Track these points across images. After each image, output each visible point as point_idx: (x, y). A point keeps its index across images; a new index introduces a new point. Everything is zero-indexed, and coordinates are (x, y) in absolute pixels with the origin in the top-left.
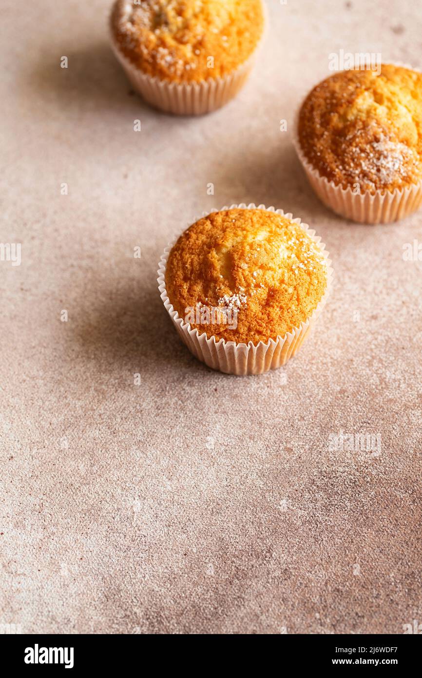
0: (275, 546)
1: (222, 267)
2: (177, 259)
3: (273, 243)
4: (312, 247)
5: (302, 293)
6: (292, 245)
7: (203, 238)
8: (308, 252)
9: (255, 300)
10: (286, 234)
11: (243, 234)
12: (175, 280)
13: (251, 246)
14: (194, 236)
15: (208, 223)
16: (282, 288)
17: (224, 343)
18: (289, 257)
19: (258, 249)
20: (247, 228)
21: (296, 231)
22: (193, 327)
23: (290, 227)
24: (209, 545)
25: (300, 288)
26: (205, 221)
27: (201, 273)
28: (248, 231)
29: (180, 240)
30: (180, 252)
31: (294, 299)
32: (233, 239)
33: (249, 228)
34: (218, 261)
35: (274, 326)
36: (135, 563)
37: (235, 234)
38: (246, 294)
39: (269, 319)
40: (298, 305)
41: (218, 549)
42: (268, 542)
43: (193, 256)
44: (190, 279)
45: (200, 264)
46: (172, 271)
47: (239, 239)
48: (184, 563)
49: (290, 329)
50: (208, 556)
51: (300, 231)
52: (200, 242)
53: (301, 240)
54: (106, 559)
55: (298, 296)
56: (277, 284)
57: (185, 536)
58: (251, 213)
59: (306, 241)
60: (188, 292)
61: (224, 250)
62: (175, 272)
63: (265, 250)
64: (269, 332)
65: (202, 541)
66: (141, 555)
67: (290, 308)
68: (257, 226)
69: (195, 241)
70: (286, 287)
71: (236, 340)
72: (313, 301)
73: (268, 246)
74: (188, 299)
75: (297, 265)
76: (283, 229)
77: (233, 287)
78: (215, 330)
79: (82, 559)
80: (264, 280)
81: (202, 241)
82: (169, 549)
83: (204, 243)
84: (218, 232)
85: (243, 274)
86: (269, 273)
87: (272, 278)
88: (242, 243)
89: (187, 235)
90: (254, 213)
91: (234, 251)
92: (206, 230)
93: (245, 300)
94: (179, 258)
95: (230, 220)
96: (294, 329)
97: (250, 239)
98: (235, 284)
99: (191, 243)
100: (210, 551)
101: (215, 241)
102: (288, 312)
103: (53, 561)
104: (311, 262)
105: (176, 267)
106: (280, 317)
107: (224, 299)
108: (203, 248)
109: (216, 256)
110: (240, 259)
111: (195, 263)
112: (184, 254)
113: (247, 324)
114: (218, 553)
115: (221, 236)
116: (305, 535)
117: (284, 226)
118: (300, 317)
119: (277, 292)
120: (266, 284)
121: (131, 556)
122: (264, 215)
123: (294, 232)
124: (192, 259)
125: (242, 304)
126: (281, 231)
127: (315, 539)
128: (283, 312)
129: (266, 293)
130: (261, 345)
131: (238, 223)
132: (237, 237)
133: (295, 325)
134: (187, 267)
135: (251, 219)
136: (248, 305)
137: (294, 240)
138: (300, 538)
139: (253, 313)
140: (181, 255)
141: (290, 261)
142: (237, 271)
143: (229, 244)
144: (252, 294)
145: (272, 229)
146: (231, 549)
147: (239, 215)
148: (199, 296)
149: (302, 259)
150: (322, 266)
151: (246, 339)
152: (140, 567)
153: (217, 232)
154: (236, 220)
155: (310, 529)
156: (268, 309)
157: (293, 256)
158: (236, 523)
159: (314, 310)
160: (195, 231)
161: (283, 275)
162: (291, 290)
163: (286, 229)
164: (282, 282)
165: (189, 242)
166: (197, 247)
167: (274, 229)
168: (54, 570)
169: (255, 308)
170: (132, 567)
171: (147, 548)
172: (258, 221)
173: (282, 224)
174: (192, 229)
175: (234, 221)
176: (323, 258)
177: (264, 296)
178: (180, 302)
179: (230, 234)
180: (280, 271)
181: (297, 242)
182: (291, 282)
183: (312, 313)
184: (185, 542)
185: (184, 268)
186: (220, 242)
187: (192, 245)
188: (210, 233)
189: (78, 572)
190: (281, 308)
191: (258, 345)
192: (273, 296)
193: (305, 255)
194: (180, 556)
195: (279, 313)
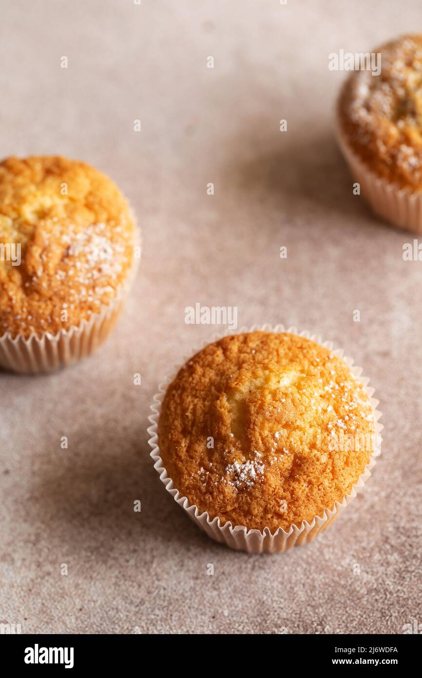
0: (329, 618)
1: (234, 421)
2: (175, 401)
3: (304, 391)
4: (356, 395)
5: (340, 463)
6: (330, 391)
7: (211, 374)
8: (350, 404)
9: (276, 470)
10: (322, 374)
11: (264, 374)
12: (171, 432)
13: (274, 394)
14: (199, 370)
15: (220, 352)
16: (312, 455)
17: (231, 528)
18: (325, 411)
19: (284, 400)
20: (270, 366)
21: (336, 370)
22: (191, 501)
23: (328, 365)
24: (246, 608)
25: (337, 456)
26: (215, 349)
27: (205, 427)
28: (271, 371)
29: (181, 374)
30: (179, 392)
31: (328, 471)
32: (251, 382)
33: (273, 366)
34: (229, 412)
35: (299, 508)
36: (149, 622)
37: (253, 373)
38: (263, 461)
39: (292, 498)
40: (332, 479)
41: (256, 614)
42: (321, 611)
43: (196, 401)
44: (190, 433)
45: (205, 413)
46: (168, 420)
47: (258, 382)
48: (210, 628)
49: (320, 512)
50: (242, 622)
51: (342, 370)
52: (207, 380)
53: (342, 385)
54: (112, 613)
55: (333, 467)
56: (307, 450)
57: (215, 593)
58: (277, 341)
59: (348, 385)
60: (187, 451)
61: (238, 397)
62: (171, 420)
63: (293, 401)
64: (292, 515)
65: (236, 602)
66: (157, 612)
67: (322, 484)
68: (284, 362)
69: (200, 379)
70: (318, 454)
71: (247, 523)
72: (353, 473)
73: (297, 396)
74: (187, 462)
75: (335, 422)
76: (319, 368)
77: (247, 450)
78: (220, 508)
79: (81, 610)
80: (288, 444)
81: (210, 379)
82: (193, 607)
83: (212, 383)
84: (232, 367)
85: (261, 435)
86: (297, 434)
87: (300, 442)
88: (261, 388)
89: (189, 369)
90: (281, 342)
91: (251, 401)
92: (216, 362)
93: (262, 469)
94: (178, 401)
95: (249, 351)
96: (326, 511)
97: (273, 385)
98: (250, 447)
99: (195, 382)
100: (245, 616)
101: (227, 383)
102: (319, 490)
103: (45, 609)
104: (354, 418)
105: (173, 414)
106: (308, 496)
107: (235, 467)
108: (210, 391)
109: (226, 404)
110: (258, 413)
111: (199, 412)
112: (184, 396)
113: (263, 503)
114: (255, 619)
115: (235, 376)
116: (370, 607)
117: (321, 364)
118: (334, 495)
119: (305, 461)
120: (291, 449)
121: (145, 612)
122: (294, 344)
123: (333, 373)
124: (195, 405)
125: (258, 475)
126: (316, 370)
127: (382, 613)
128: (311, 490)
129: (291, 461)
130: (280, 531)
131: (259, 357)
132: (256, 378)
133: (328, 506)
134: (187, 416)
135: (277, 351)
136: (265, 476)
137: (332, 383)
138: (363, 610)
139: (271, 489)
140: (180, 396)
141: (324, 418)
142: (254, 429)
143: (244, 388)
144: (272, 463)
145: (303, 367)
146: (273, 616)
147: (262, 342)
148: (202, 459)
149: (342, 413)
150: (368, 422)
151: (261, 523)
152: (154, 628)
153: (230, 368)
154: (256, 352)
155: (376, 600)
156: (292, 484)
157: (330, 408)
158: (282, 583)
159: (354, 485)
160: (201, 363)
161: (315, 437)
162: (324, 459)
163: (322, 368)
164: (313, 446)
165: (193, 379)
166: (202, 388)
167: (306, 368)
168: (45, 620)
169: (275, 481)
170: (144, 626)
171: (166, 604)
172: (286, 354)
173: (318, 360)
174: (197, 359)
175: (254, 352)
176: (370, 410)
177: (288, 465)
178: (175, 465)
179: (247, 375)
180: (311, 431)
181: (337, 387)
182: (324, 448)
183: (351, 489)
184: (216, 601)
185: (184, 417)
186: (233, 385)
187: (196, 384)
188: (221, 367)
189: (75, 625)
190: (310, 483)
191: (277, 533)
192: (300, 466)
193: (347, 407)
194: (206, 619)
195: (307, 489)
